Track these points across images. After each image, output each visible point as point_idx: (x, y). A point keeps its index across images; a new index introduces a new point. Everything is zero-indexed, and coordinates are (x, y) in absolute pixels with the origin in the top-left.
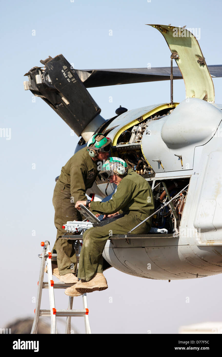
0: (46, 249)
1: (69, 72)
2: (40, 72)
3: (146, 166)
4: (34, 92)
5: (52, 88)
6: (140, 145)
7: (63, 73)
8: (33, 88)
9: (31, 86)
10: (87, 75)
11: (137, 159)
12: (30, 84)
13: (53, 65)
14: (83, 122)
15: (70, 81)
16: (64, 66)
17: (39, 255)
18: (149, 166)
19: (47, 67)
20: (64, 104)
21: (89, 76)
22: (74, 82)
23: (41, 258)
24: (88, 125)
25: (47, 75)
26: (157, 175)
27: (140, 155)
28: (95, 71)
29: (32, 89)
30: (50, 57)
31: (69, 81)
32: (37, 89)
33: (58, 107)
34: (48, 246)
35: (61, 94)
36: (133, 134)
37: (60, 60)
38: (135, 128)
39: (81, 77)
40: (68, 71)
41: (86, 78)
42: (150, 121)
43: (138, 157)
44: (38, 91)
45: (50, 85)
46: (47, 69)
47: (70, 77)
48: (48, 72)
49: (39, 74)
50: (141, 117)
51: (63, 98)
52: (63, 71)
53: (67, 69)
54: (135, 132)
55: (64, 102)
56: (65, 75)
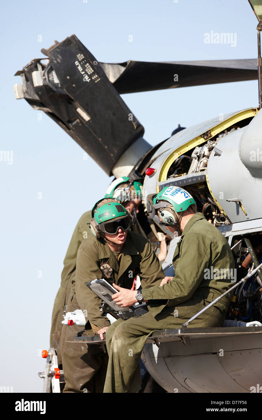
0: (50, 362)
1: (88, 64)
2: (40, 68)
3: (217, 214)
4: (31, 102)
5: (60, 93)
6: (205, 176)
7: (78, 66)
8: (30, 95)
9: (27, 92)
10: (119, 70)
11: (202, 201)
12: (25, 89)
13: (61, 53)
14: (114, 149)
15: (90, 80)
16: (79, 55)
17: (40, 373)
18: (222, 212)
19: (50, 57)
20: (82, 120)
21: (122, 72)
22: (96, 82)
23: (43, 377)
24: (123, 156)
25: (51, 71)
26: (235, 227)
27: (205, 194)
28: (132, 63)
29: (28, 97)
30: (57, 42)
31: (88, 79)
32: (37, 98)
33: (73, 126)
34: (53, 356)
35: (76, 104)
36: (194, 160)
37: (72, 45)
38: (198, 150)
39: (109, 74)
40: (86, 63)
41: (118, 76)
42: (223, 137)
43: (202, 197)
44: (37, 100)
45: (56, 88)
46: (51, 62)
47: (89, 74)
48: (53, 67)
49: (37, 70)
50: (207, 132)
51: (79, 110)
52: (77, 63)
53: (83, 60)
54: (198, 156)
55: (82, 118)
56: (82, 70)
